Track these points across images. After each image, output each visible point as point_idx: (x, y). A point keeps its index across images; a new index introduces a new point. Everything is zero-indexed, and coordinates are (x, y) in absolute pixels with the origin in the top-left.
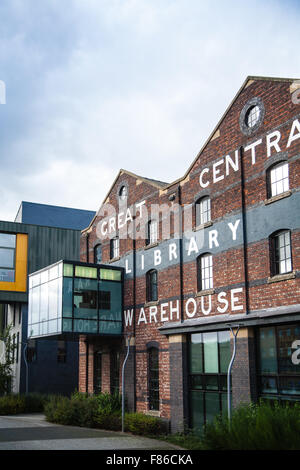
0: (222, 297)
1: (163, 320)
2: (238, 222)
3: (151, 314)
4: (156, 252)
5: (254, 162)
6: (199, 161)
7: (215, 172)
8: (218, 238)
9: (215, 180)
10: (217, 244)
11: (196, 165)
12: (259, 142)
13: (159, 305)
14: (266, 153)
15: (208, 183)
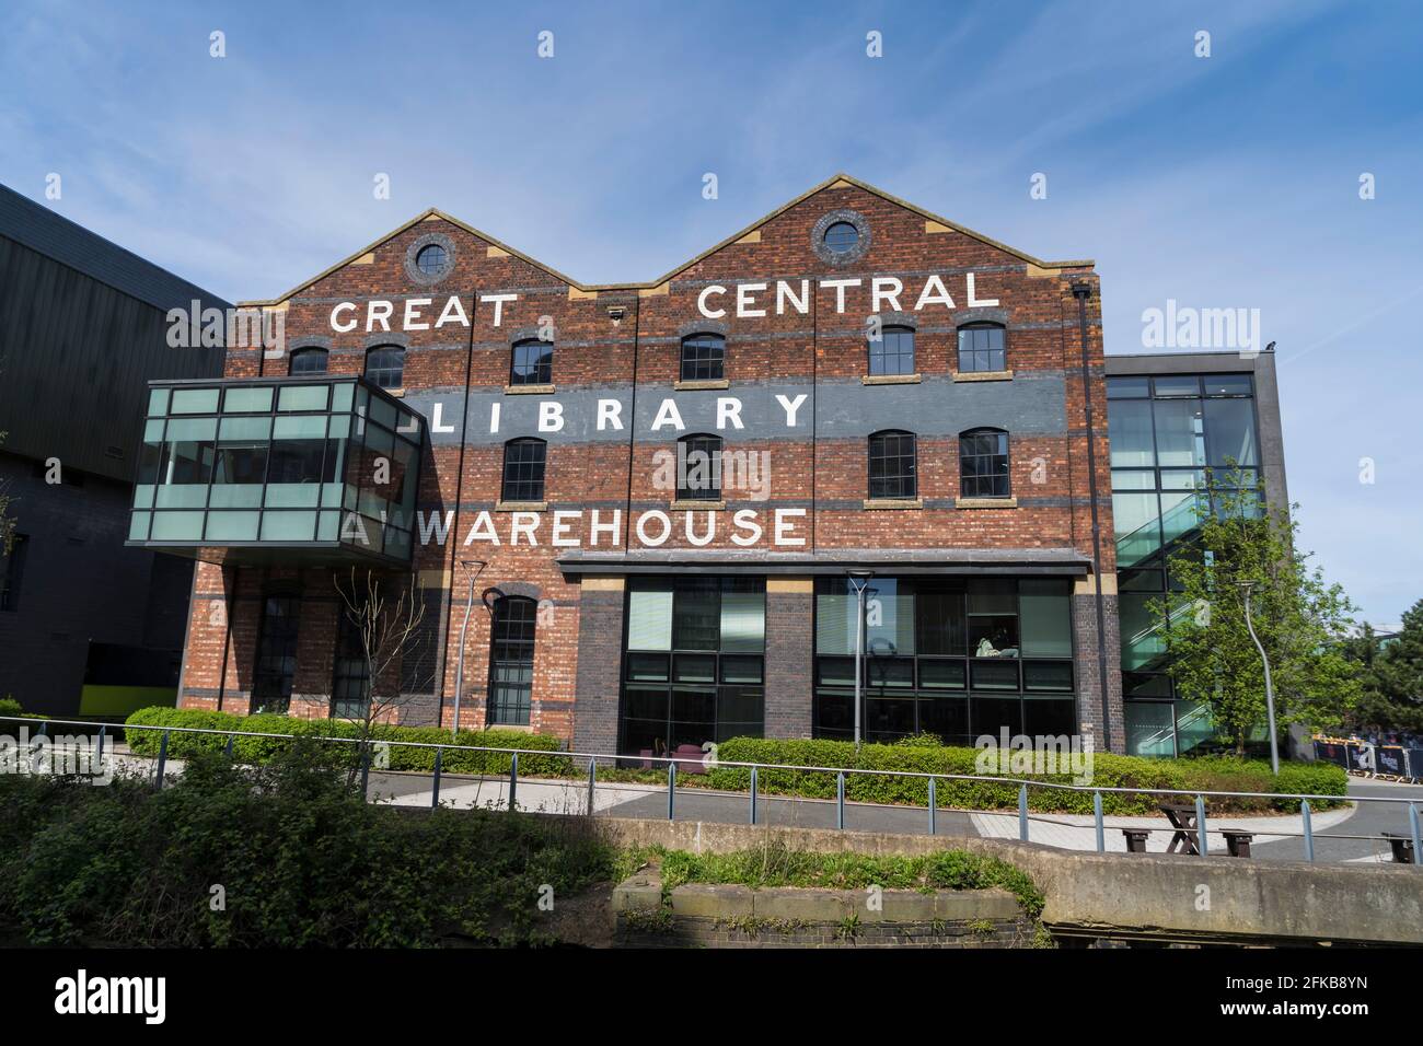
0: (746, 519)
1: (557, 542)
2: (801, 399)
3: (516, 528)
4: (544, 406)
5: (841, 309)
6: (701, 267)
7: (742, 300)
8: (742, 415)
9: (741, 313)
10: (738, 424)
11: (691, 272)
12: (857, 282)
13: (546, 513)
14: (870, 305)
15: (721, 313)
